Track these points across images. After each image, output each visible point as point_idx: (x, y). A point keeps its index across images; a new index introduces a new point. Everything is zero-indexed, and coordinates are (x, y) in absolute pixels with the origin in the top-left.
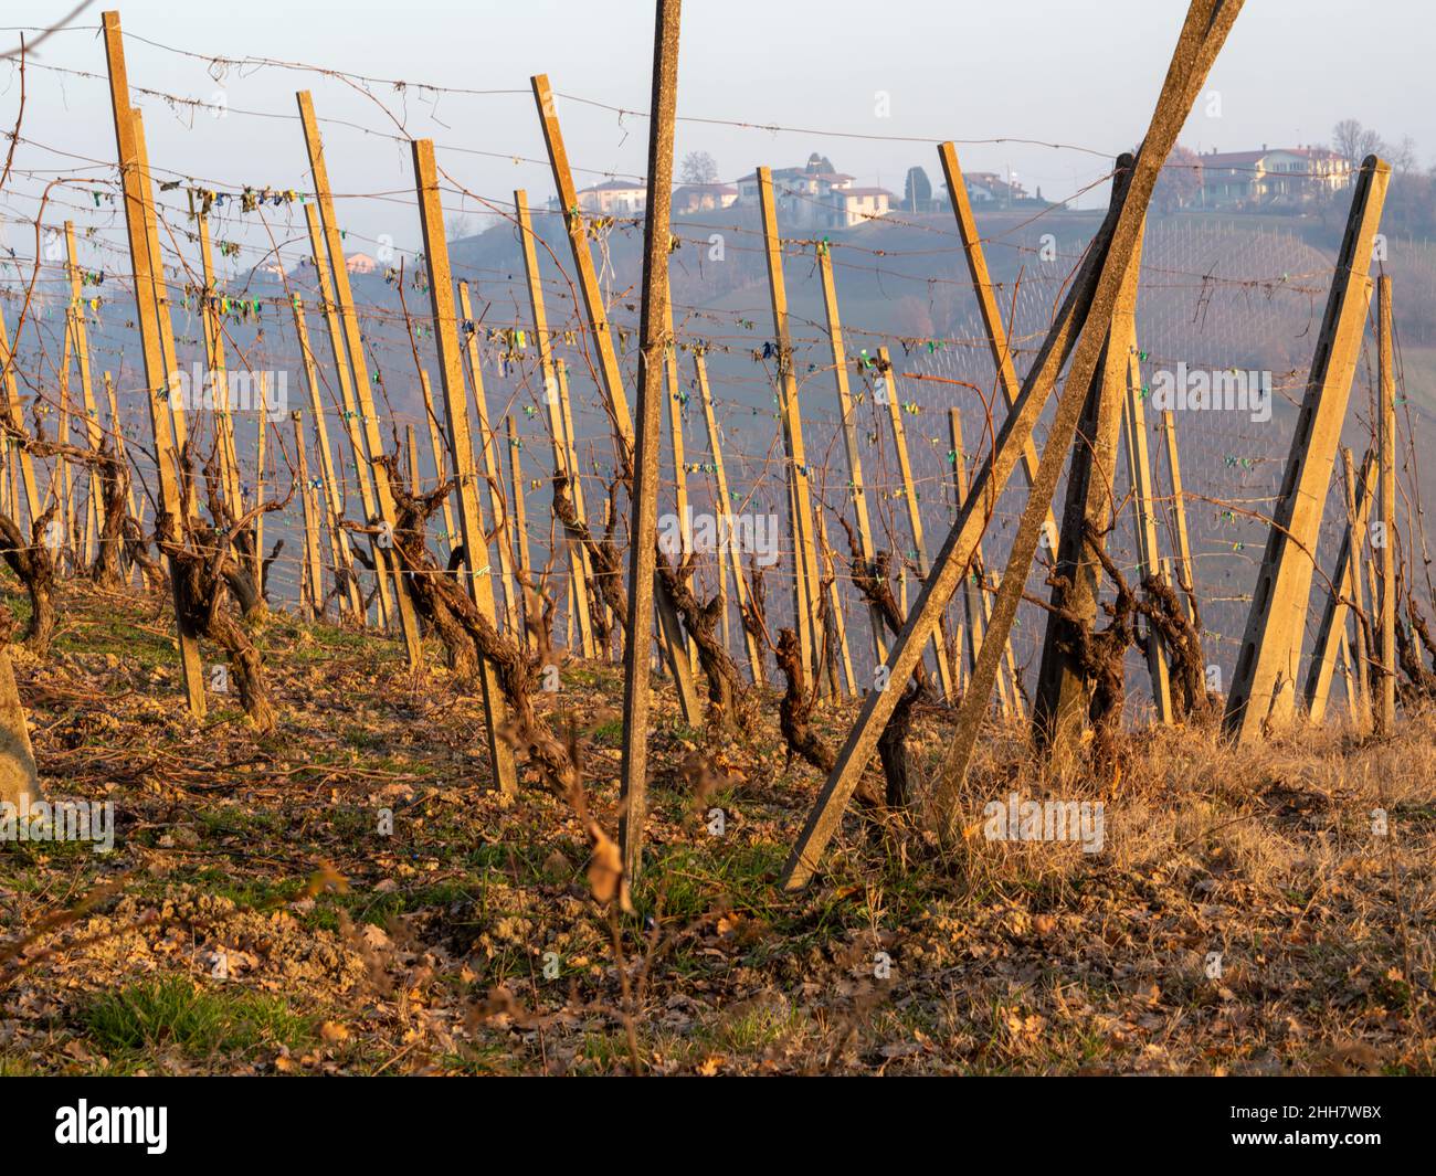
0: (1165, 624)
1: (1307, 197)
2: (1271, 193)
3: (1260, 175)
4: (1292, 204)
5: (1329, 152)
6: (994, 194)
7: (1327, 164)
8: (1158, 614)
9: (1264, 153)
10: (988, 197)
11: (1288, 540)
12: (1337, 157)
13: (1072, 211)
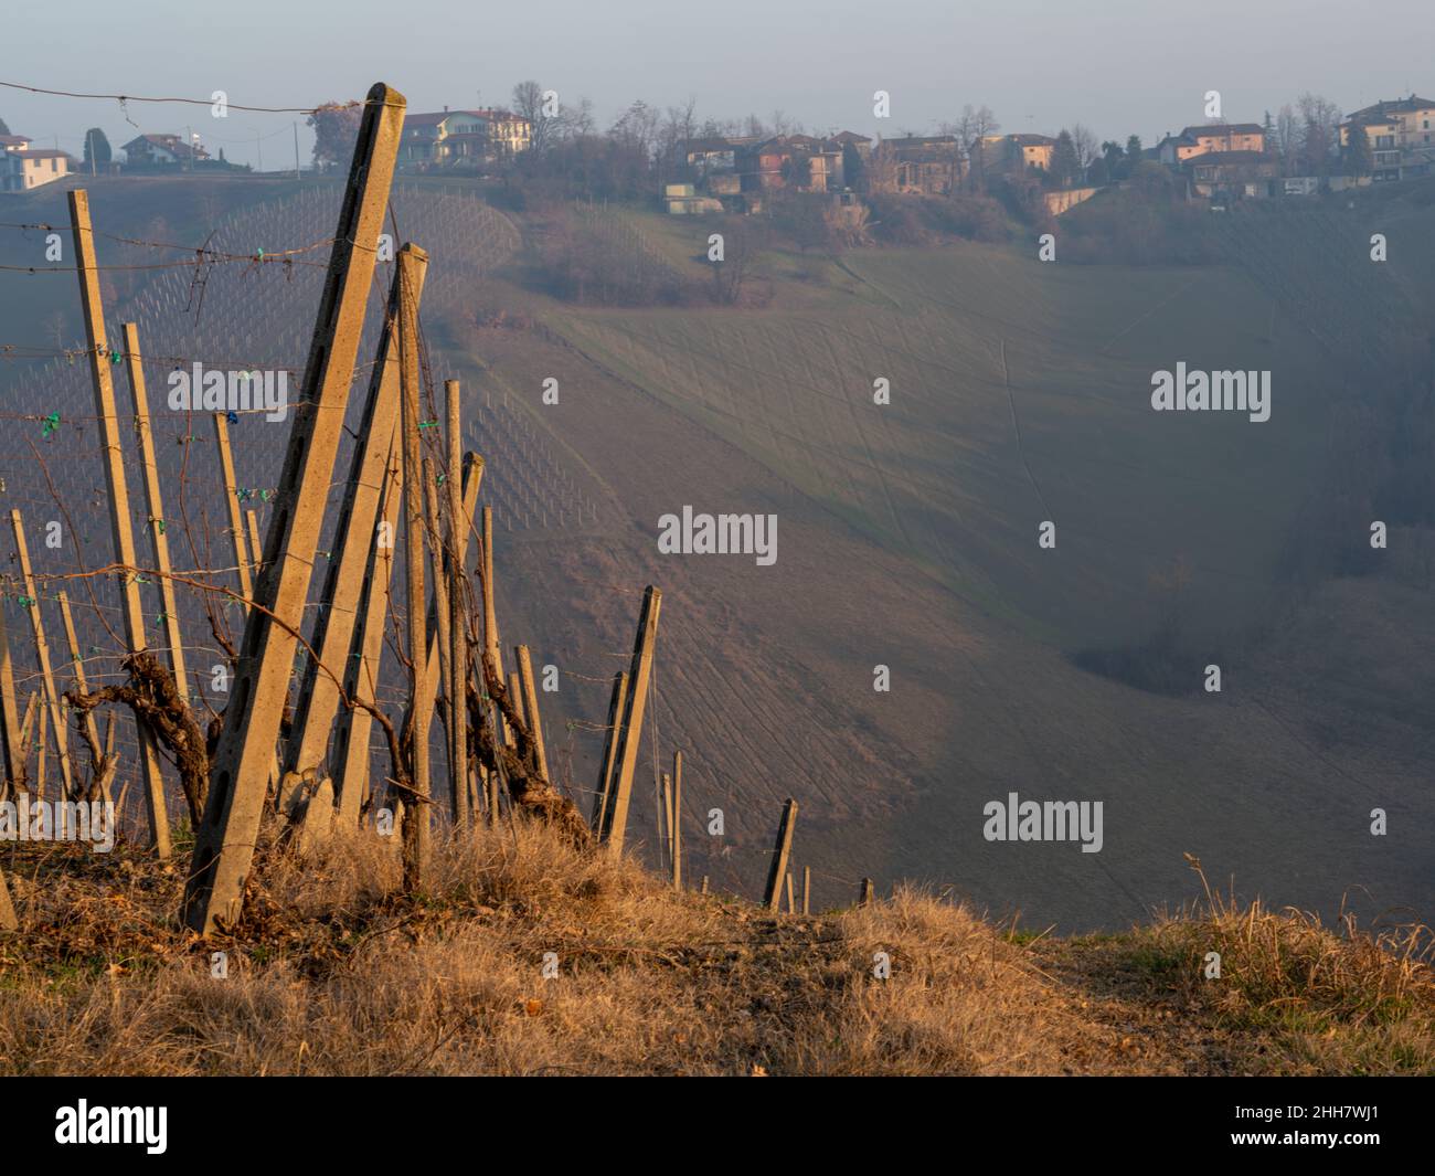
0: (155, 717)
1: (489, 159)
2: (454, 154)
3: (442, 137)
4: (474, 165)
5: (509, 114)
6: (175, 156)
7: (508, 126)
8: (146, 702)
9: (446, 115)
10: (170, 159)
11: (274, 624)
12: (518, 118)
13: (255, 173)
